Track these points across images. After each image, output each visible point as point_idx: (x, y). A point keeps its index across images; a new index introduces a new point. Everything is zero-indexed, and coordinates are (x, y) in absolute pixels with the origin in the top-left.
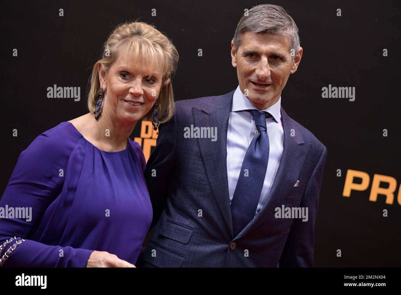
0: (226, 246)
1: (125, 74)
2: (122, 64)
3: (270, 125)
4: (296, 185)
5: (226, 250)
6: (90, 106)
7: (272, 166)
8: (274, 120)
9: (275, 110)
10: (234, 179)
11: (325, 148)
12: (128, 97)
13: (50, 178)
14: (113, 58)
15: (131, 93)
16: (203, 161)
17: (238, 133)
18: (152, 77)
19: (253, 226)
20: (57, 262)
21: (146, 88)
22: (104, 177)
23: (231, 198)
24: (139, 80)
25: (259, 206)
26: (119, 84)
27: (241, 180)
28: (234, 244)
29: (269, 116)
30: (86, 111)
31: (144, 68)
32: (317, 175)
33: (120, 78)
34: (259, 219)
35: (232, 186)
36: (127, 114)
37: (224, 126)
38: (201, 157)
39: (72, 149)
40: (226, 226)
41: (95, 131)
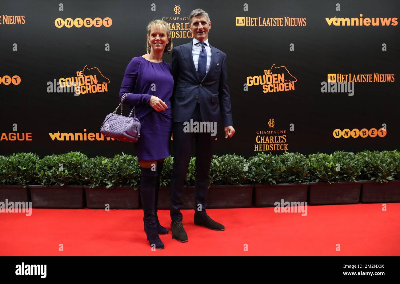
0: (198, 86)
1: (154, 35)
2: (152, 32)
3: (206, 47)
4: (218, 64)
5: (199, 87)
6: (147, 52)
7: (209, 60)
8: (207, 46)
9: (206, 42)
10: (197, 64)
11: (226, 54)
12: (156, 42)
13: (134, 71)
14: (150, 31)
15: (156, 40)
16: (186, 61)
17: (196, 51)
18: (162, 34)
19: (206, 77)
20: (140, 99)
21: (161, 38)
22: (152, 69)
23: (197, 70)
24: (158, 36)
25: (207, 72)
26: (152, 38)
27: (199, 65)
28: (201, 84)
29: (205, 44)
30: (147, 53)
31: (159, 31)
32: (225, 62)
33: (152, 37)
34: (207, 76)
35: (196, 67)
36: (156, 48)
37: (191, 50)
38: (185, 60)
39: (140, 62)
40: (197, 78)
41: (149, 57)
